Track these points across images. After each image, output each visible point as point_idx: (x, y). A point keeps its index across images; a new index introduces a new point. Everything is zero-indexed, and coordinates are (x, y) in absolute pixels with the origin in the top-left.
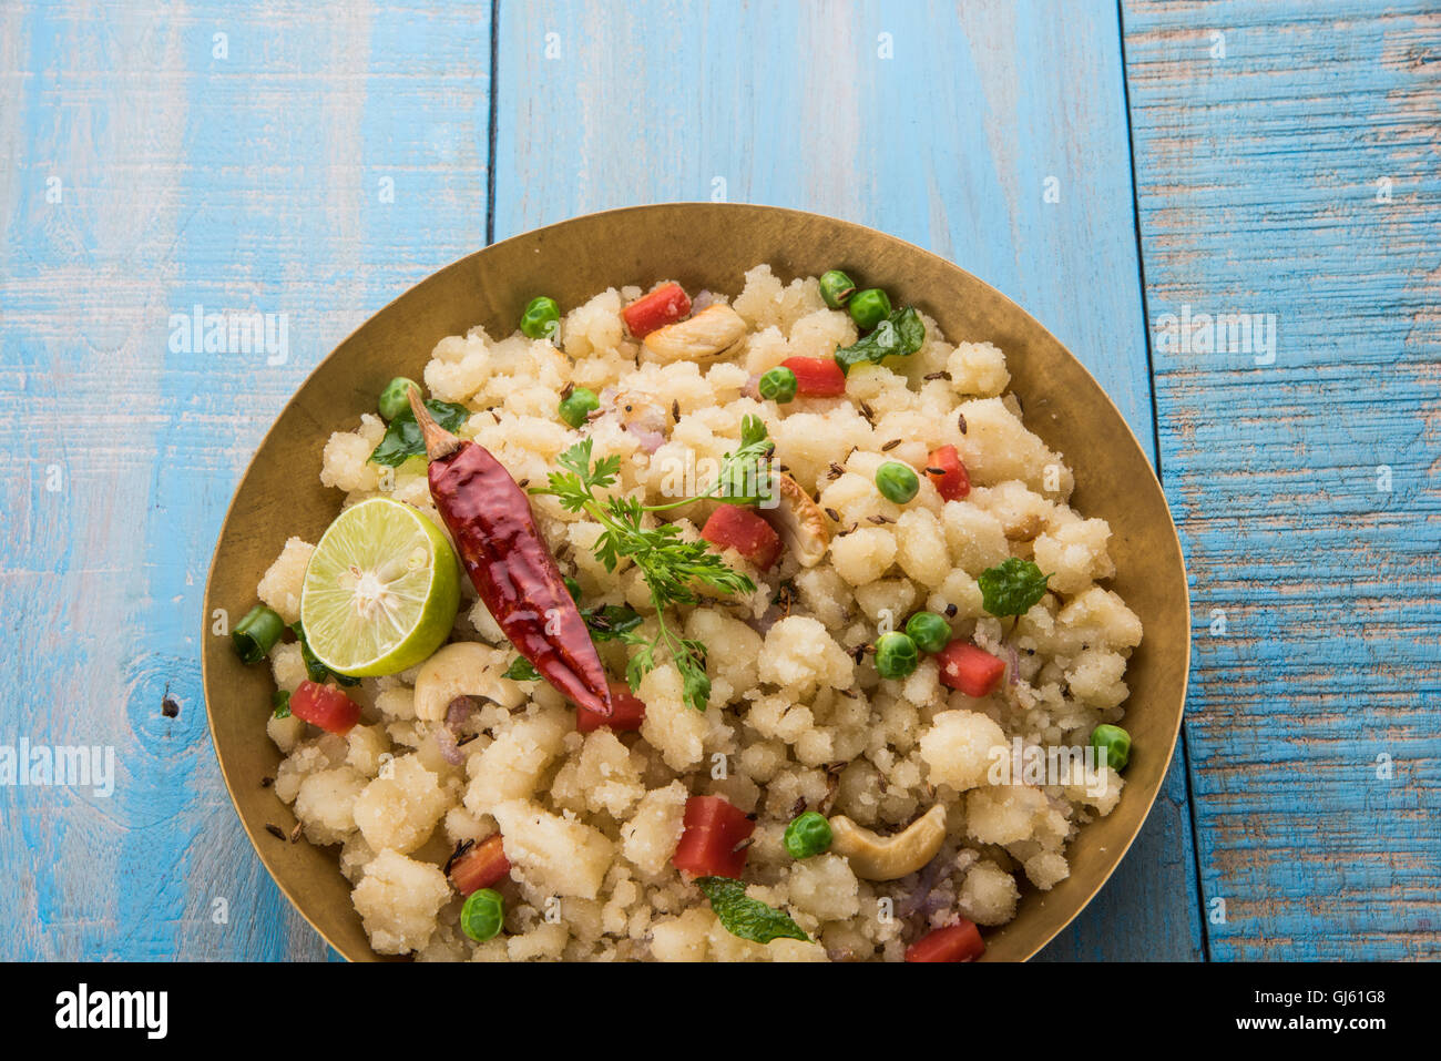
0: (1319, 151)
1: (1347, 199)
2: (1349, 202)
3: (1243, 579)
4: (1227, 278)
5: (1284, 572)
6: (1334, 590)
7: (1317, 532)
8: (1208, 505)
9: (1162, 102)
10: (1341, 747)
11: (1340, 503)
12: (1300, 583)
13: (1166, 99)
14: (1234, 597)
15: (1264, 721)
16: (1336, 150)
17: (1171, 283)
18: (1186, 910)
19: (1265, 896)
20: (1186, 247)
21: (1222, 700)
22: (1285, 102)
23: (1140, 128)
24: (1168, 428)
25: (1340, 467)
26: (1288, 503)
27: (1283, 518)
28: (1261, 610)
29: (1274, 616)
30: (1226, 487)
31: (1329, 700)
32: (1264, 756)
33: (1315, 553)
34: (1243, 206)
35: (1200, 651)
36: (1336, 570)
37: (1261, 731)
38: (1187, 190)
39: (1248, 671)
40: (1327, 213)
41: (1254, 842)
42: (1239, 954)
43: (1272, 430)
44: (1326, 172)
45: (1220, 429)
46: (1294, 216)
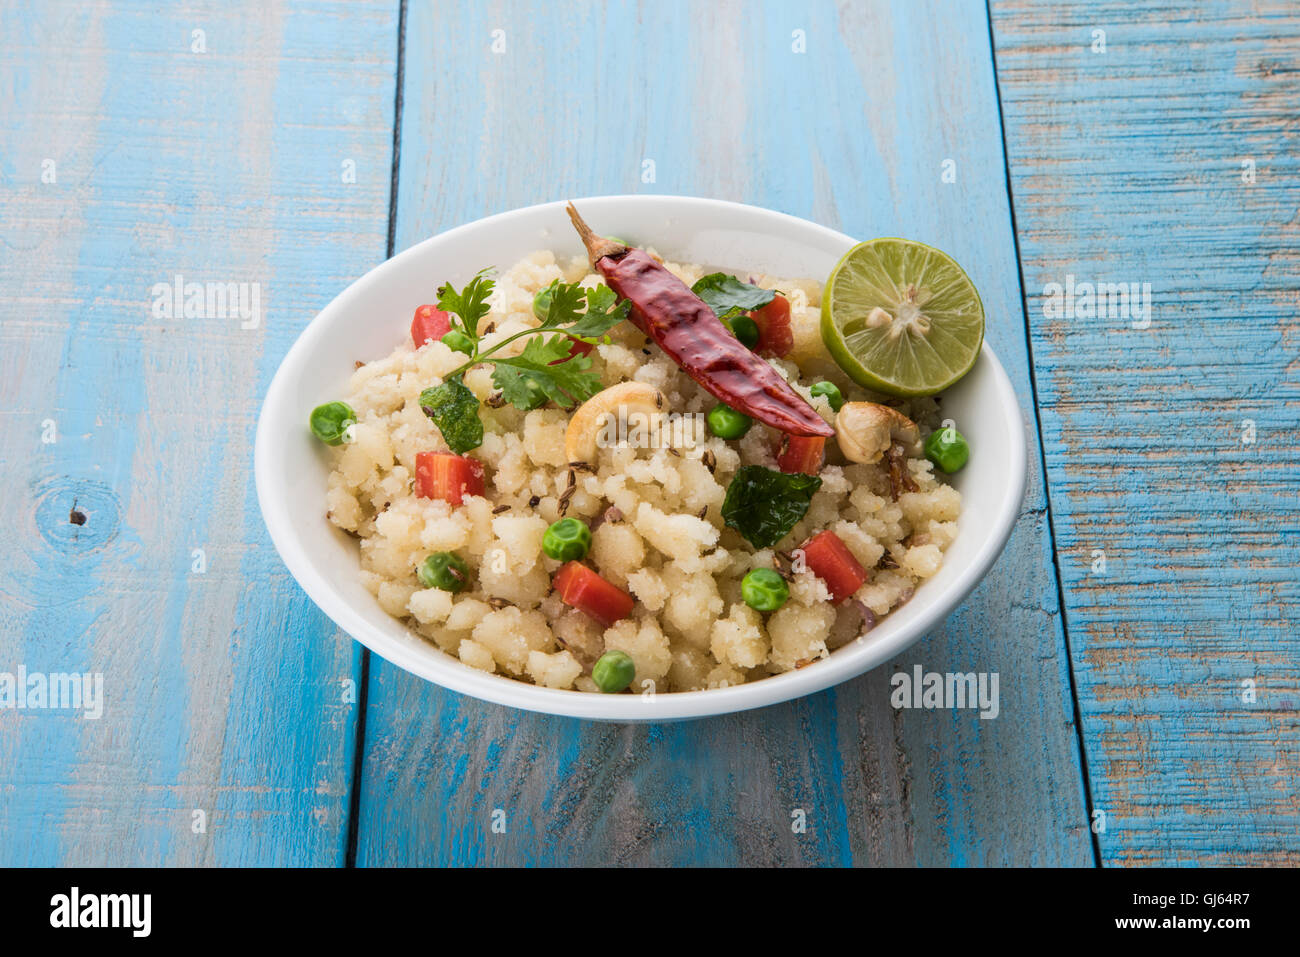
0: (1178, 135)
1: (1205, 170)
2: (1207, 173)
3: (1111, 448)
4: (1094, 227)
5: (1151, 442)
6: (1200, 456)
7: (1181, 414)
8: (1078, 393)
9: (1032, 98)
10: (1205, 573)
11: (1202, 392)
12: (1166, 451)
13: (1035, 96)
14: (1104, 461)
15: (1133, 553)
16: (1195, 134)
17: (1041, 230)
18: (1059, 693)
19: (1135, 683)
20: (1055, 204)
21: (1092, 537)
22: (1146, 100)
23: (1011, 116)
24: (1040, 336)
25: (1202, 366)
26: (1154, 392)
27: (1148, 402)
28: (1130, 471)
29: (1141, 475)
30: (1095, 379)
31: (1195, 539)
32: (1132, 579)
33: (1181, 429)
34: (1109, 174)
35: (1072, 501)
36: (1200, 442)
37: (1129, 560)
38: (1056, 162)
39: (1117, 516)
40: (1187, 181)
41: (1124, 643)
42: (1110, 727)
43: (1138, 338)
44: (1185, 151)
45: (1088, 338)
46: (1156, 182)
